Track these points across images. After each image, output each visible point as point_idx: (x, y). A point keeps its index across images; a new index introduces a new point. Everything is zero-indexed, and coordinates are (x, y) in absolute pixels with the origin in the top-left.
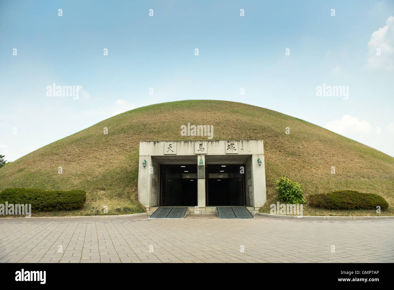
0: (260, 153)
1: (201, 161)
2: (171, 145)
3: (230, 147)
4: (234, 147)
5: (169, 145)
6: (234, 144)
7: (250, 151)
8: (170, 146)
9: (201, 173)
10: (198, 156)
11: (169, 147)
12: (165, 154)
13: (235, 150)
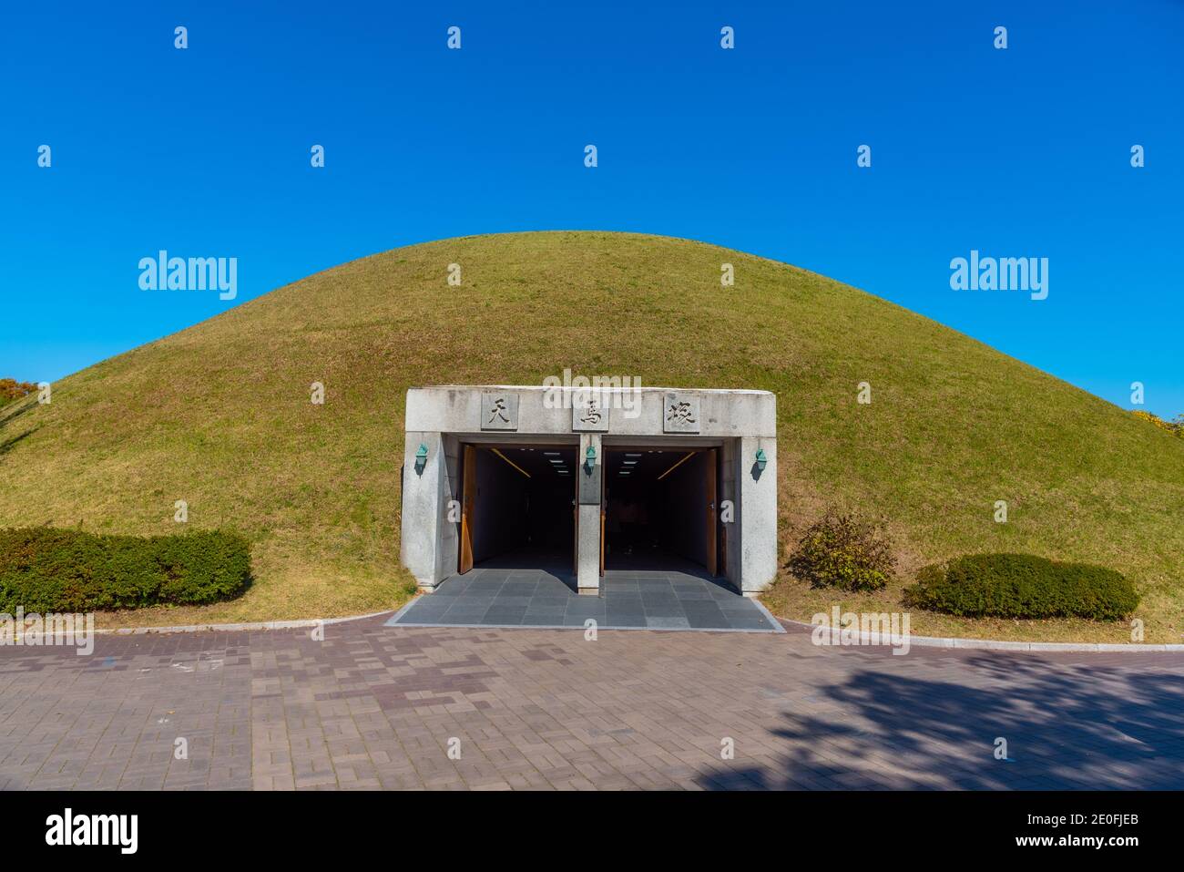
0: (764, 433)
1: (591, 452)
2: (502, 400)
3: (677, 412)
4: (689, 414)
5: (497, 402)
6: (688, 405)
7: (735, 427)
8: (499, 406)
9: (590, 486)
10: (581, 437)
11: (495, 407)
12: (482, 430)
13: (693, 421)
